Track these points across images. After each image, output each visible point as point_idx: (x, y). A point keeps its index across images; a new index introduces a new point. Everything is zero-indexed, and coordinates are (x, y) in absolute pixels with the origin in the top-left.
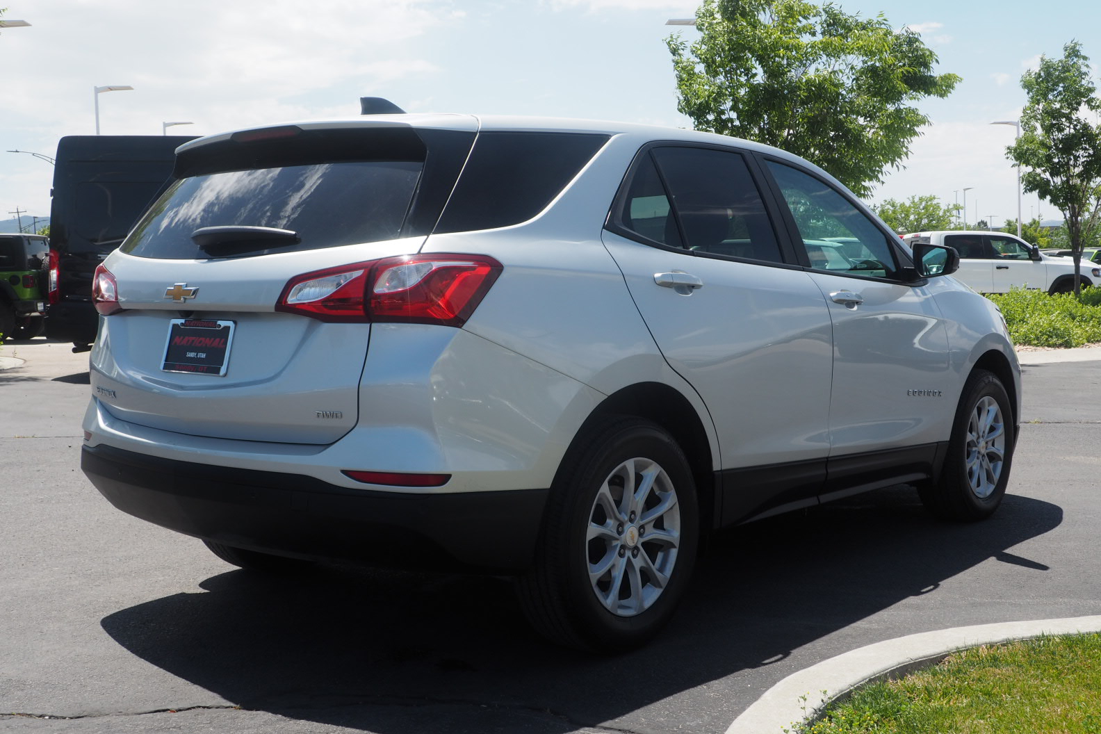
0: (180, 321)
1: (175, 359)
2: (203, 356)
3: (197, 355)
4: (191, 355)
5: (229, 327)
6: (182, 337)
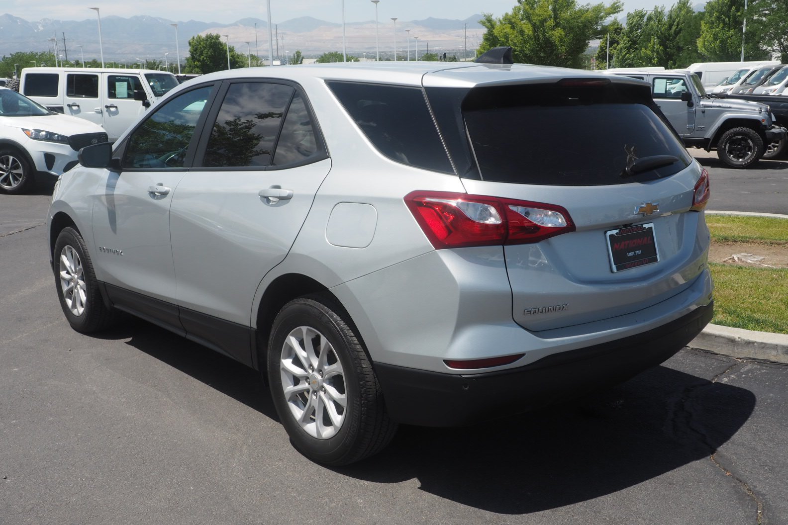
0: (614, 232)
1: (622, 262)
2: (640, 252)
3: (635, 253)
4: (631, 254)
5: (651, 228)
6: (619, 243)
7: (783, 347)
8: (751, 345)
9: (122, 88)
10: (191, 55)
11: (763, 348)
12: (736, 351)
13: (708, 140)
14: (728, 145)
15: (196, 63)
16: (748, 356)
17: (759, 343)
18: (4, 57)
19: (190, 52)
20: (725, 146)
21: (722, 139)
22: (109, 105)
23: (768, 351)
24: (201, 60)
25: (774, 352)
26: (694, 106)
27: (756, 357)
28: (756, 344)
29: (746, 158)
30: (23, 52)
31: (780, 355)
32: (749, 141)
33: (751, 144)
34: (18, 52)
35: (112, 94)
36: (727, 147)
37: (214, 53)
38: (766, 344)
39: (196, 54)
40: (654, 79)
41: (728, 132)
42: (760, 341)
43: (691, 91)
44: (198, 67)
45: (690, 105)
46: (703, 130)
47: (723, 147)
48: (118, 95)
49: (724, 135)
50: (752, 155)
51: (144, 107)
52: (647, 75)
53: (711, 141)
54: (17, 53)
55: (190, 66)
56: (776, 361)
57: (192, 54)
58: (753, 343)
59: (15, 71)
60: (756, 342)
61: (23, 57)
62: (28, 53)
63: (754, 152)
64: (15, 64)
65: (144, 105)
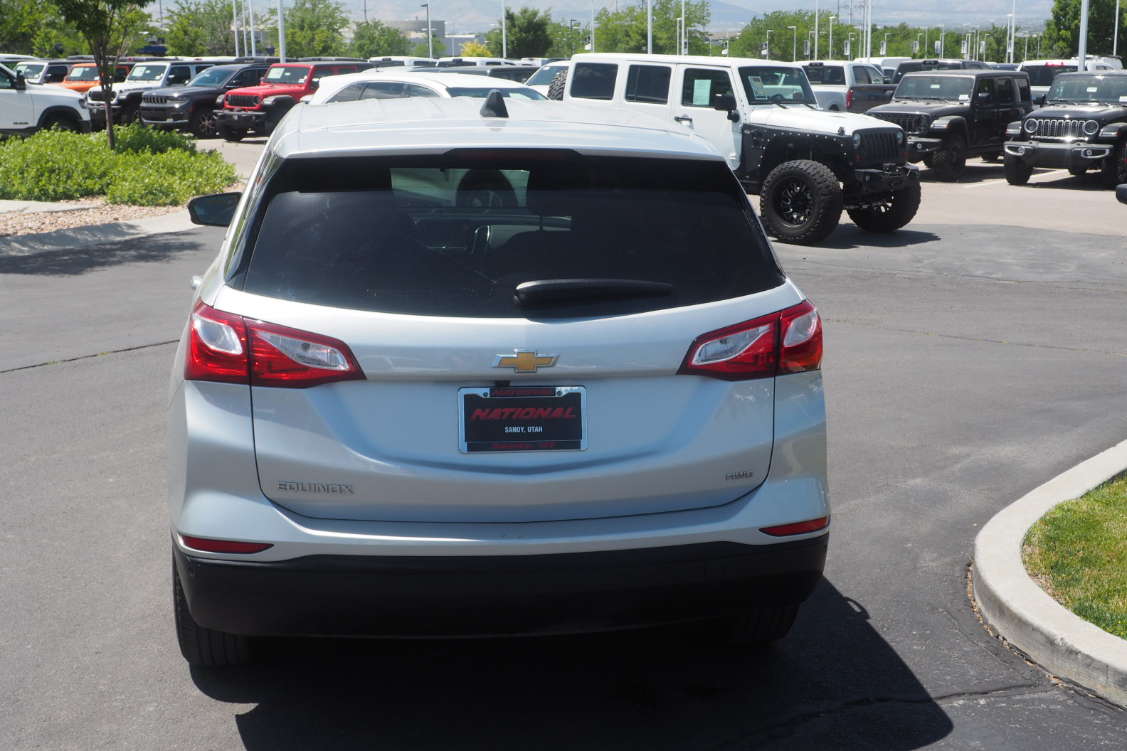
0: (479, 391)
2: (539, 429)
3: (525, 429)
4: (514, 430)
5: (579, 394)
7: (1117, 672)
8: (1073, 656)
9: (703, 88)
10: (1055, 18)
11: (1089, 665)
12: (1056, 663)
15: (1063, 32)
16: (1070, 677)
17: (1084, 655)
18: (754, 19)
19: (1054, 13)
22: (681, 116)
23: (1094, 674)
24: (1073, 27)
25: (1102, 679)
27: (1078, 681)
28: (1079, 656)
30: (783, 10)
31: (1110, 686)
34: (775, 11)
35: (688, 98)
37: (1098, 14)
38: (1092, 659)
39: (1064, 17)
42: (1086, 653)
44: (1064, 40)
48: (697, 100)
51: (731, 121)
54: (774, 13)
55: (1050, 38)
56: (1105, 696)
57: (1057, 16)
58: (1077, 653)
59: (767, 42)
60: (1080, 652)
61: (782, 19)
62: (792, 13)
64: (768, 31)
65: (730, 117)
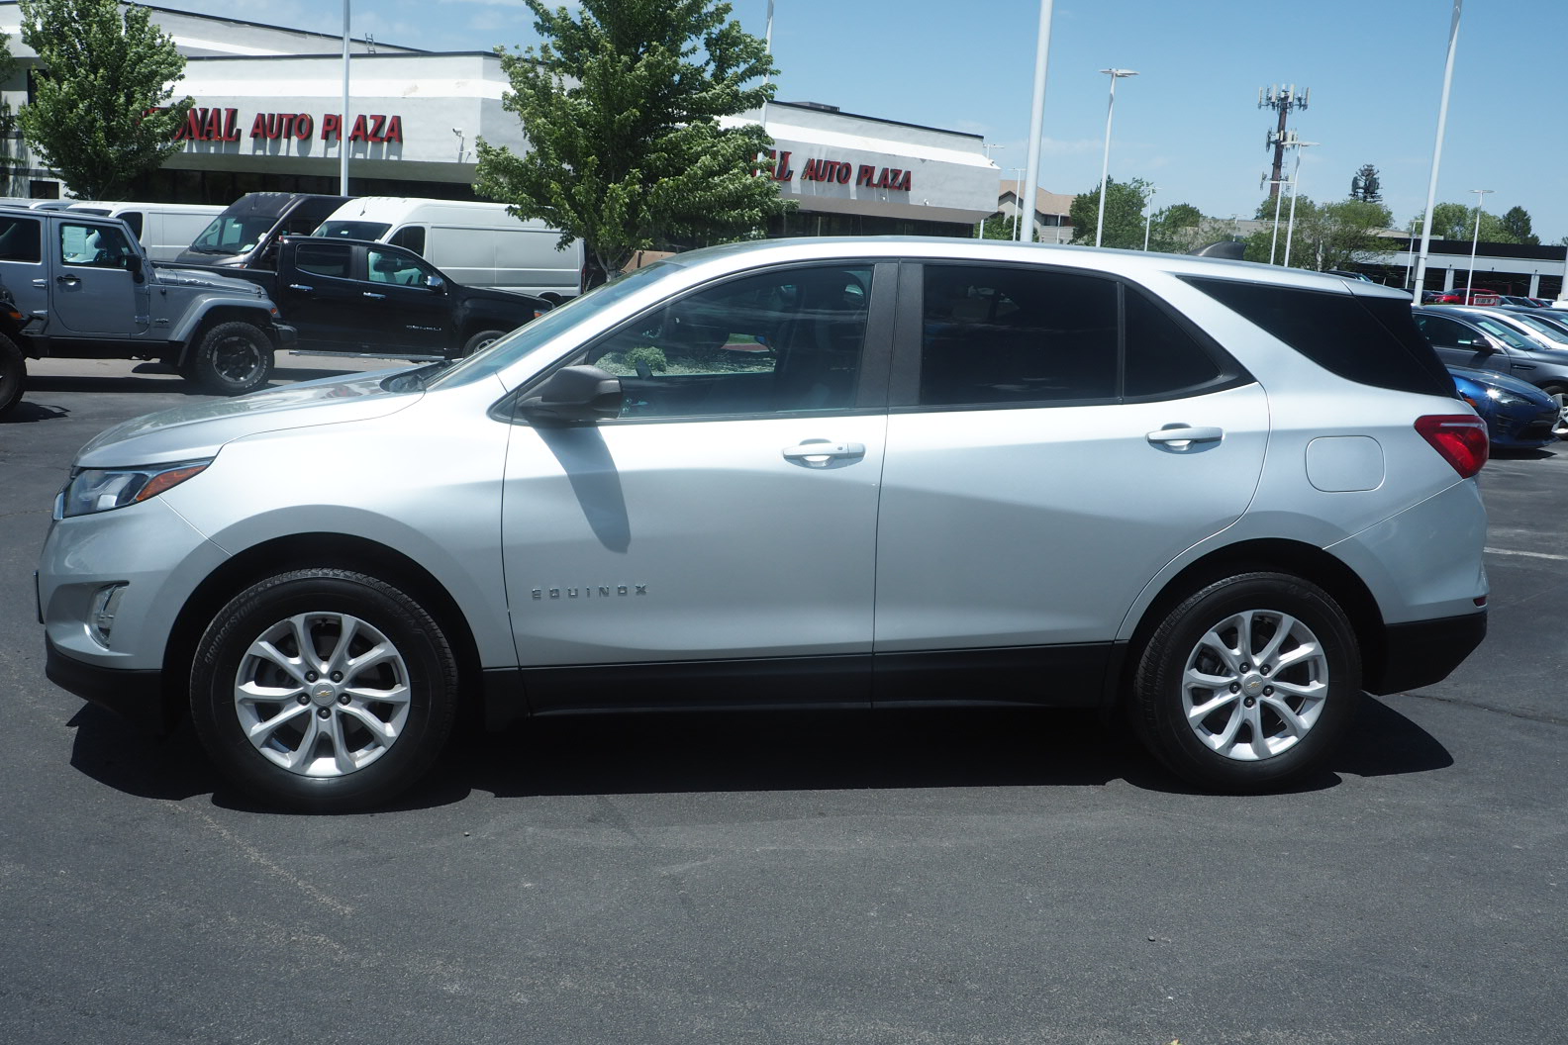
13: (179, 344)
14: (216, 354)
20: (211, 355)
21: (205, 343)
26: (146, 280)
29: (249, 376)
32: (252, 346)
33: (256, 352)
36: (215, 358)
40: (62, 225)
41: (214, 330)
43: (136, 253)
45: (139, 279)
46: (167, 326)
47: (208, 357)
49: (207, 336)
50: (258, 372)
52: (47, 217)
53: (186, 347)
63: (262, 364)
